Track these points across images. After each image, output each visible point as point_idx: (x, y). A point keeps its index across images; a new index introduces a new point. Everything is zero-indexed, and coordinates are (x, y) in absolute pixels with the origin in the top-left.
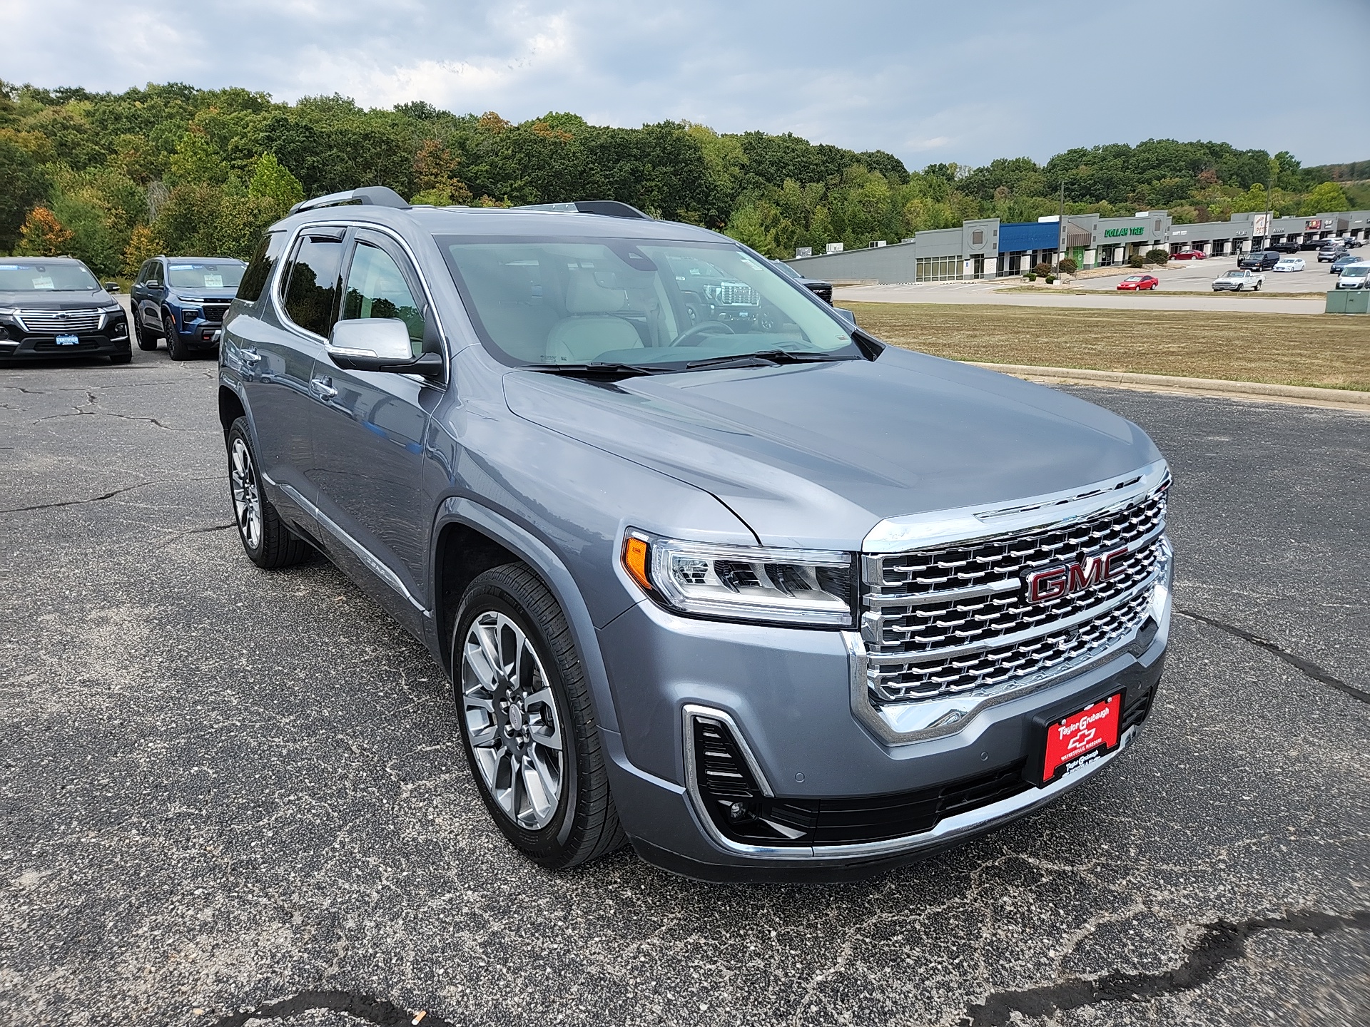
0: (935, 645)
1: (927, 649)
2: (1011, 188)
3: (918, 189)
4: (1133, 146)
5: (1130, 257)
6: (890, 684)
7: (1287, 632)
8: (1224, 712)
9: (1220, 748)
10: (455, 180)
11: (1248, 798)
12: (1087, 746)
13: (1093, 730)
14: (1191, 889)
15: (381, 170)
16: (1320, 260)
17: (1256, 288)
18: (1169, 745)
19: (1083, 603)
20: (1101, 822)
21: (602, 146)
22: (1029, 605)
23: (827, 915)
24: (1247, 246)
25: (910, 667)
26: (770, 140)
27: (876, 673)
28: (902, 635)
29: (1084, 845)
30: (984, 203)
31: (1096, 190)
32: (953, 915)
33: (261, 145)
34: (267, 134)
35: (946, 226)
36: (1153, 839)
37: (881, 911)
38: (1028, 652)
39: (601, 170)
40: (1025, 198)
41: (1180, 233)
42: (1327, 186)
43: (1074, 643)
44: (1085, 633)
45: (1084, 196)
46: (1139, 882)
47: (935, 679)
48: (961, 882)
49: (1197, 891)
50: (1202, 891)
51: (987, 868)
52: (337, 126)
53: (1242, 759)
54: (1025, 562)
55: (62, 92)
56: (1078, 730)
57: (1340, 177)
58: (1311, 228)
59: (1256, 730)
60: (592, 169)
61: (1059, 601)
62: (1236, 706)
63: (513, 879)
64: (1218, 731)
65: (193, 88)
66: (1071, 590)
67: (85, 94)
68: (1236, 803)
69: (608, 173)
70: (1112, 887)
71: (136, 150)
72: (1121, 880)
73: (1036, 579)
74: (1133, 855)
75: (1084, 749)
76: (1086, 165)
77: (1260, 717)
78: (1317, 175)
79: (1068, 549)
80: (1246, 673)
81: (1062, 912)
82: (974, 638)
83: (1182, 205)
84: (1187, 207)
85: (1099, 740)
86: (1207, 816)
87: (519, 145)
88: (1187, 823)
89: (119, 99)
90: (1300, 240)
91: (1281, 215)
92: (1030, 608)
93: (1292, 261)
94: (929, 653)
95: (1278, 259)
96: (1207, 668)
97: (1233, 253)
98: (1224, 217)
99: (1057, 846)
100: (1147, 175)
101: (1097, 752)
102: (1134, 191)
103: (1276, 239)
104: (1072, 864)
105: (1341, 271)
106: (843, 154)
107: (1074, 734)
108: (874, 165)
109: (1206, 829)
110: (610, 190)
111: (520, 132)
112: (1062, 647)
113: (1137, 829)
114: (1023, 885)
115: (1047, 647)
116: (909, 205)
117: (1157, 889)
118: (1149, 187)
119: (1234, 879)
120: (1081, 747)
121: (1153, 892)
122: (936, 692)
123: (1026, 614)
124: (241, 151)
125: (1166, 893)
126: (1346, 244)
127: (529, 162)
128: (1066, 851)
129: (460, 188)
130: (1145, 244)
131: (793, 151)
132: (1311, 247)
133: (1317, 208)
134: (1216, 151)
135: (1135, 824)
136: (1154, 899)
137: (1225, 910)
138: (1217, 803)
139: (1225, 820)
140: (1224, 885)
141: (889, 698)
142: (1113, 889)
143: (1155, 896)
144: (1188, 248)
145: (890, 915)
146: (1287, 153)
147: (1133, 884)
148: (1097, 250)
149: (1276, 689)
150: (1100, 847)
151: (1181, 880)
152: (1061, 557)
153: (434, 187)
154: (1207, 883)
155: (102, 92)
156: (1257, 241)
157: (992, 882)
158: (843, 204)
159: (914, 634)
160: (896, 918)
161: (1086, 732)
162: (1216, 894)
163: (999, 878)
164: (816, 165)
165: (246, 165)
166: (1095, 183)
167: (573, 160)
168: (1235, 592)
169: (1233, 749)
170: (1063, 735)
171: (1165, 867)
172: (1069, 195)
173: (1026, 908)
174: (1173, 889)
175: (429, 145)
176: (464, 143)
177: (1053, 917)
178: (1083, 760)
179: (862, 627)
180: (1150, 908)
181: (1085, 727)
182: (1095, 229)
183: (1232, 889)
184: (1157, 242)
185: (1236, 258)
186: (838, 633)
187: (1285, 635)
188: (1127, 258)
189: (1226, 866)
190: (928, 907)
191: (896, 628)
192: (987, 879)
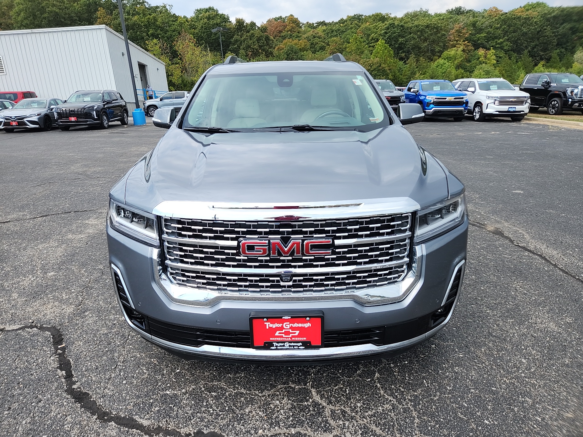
6: (175, 276)
10: (466, 42)
12: (293, 339)
15: (431, 41)
19: (292, 264)
21: (554, 17)
33: (382, 36)
34: (385, 31)
38: (252, 280)
39: (551, 29)
44: (301, 280)
52: (416, 23)
54: (242, 235)
55: (317, 23)
60: (546, 29)
65: (363, 15)
67: (325, 23)
69: (555, 30)
71: (336, 43)
73: (244, 243)
75: (290, 339)
82: (212, 265)
87: (504, 21)
89: (336, 23)
101: (301, 344)
110: (554, 39)
111: (507, 15)
112: (283, 284)
120: (288, 337)
123: (245, 260)
124: (374, 39)
127: (509, 29)
129: (468, 46)
152: (270, 236)
153: (455, 47)
155: (331, 22)
159: (181, 256)
165: (375, 46)
167: (535, 26)
175: (457, 26)
176: (475, 24)
178: (288, 344)
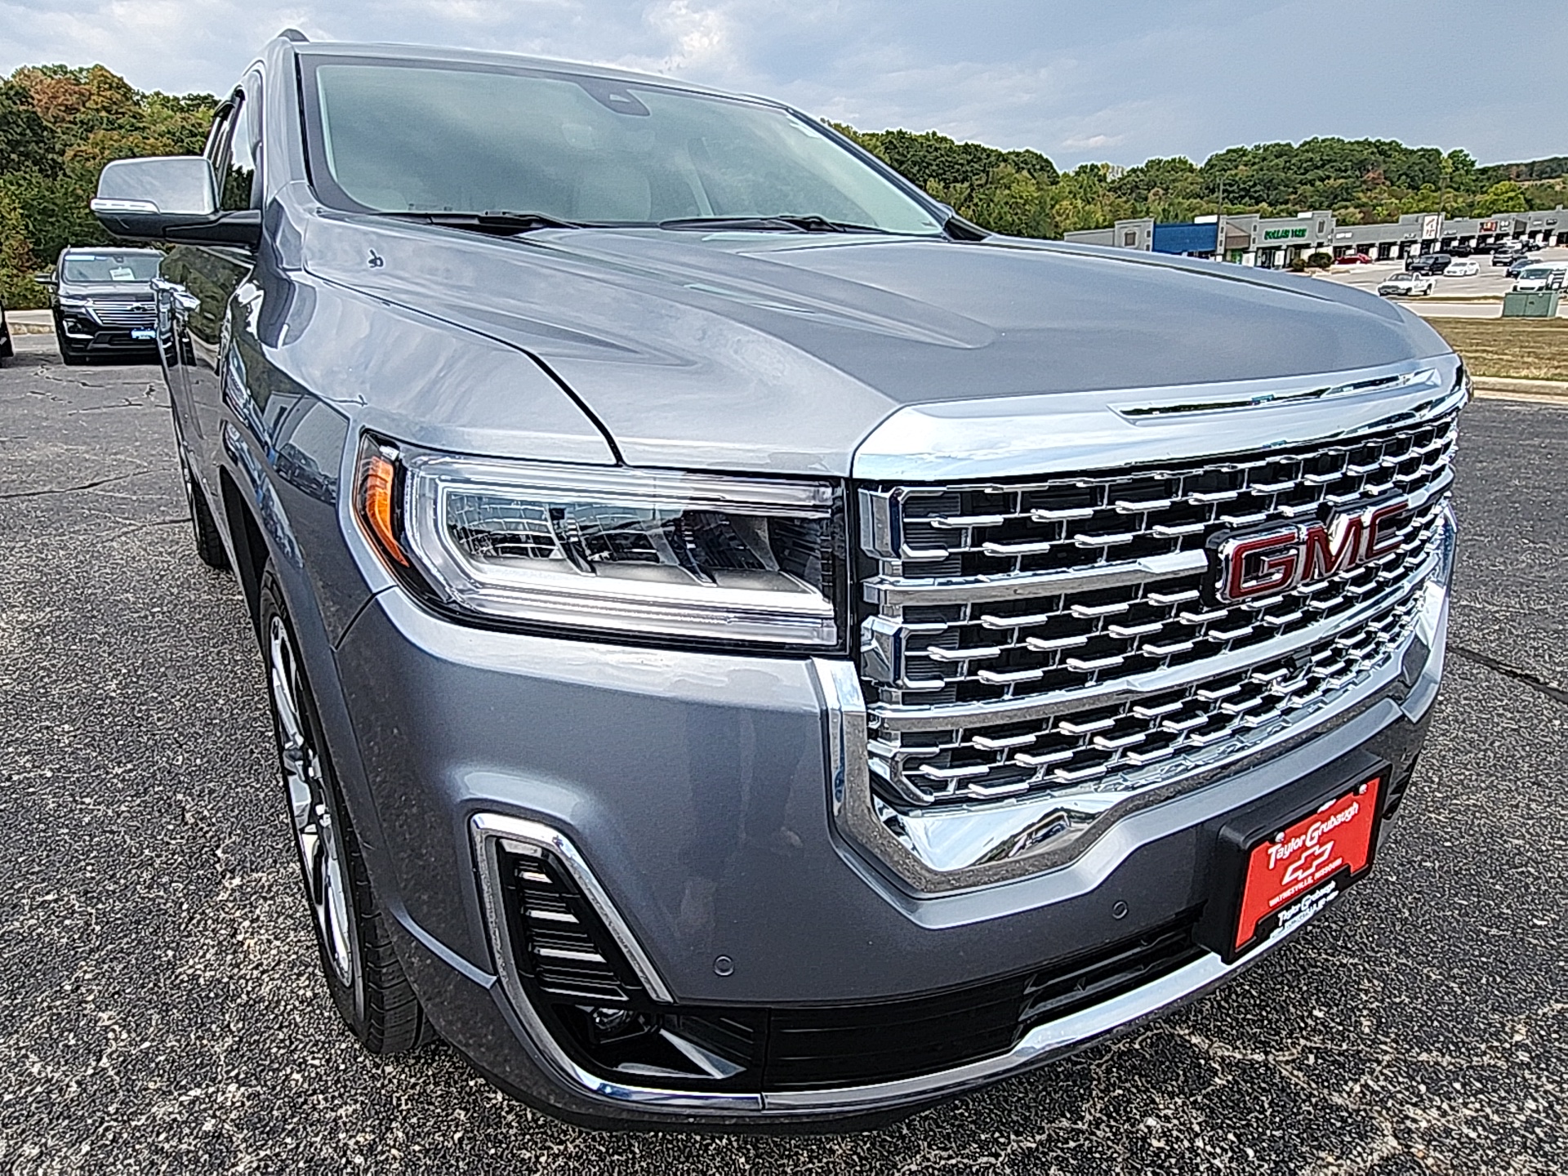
0: (1023, 689)
1: (1006, 697)
2: (1166, 189)
3: (1068, 190)
4: (1296, 146)
5: (1291, 260)
6: (925, 769)
7: (1547, 658)
8: (1478, 775)
9: (1482, 834)
11: (1543, 923)
12: (1318, 875)
13: (1329, 846)
14: (1478, 1106)
16: (1495, 264)
17: (1425, 293)
18: (1405, 829)
19: (1323, 605)
20: (1310, 965)
22: (1223, 607)
23: (832, 1151)
24: (1415, 250)
25: (969, 735)
26: (913, 139)
27: (894, 747)
28: (952, 667)
29: (1284, 1010)
30: (1137, 205)
31: (1256, 192)
32: (1056, 1158)
35: (1097, 227)
36: (1397, 1000)
37: (930, 1146)
38: (1216, 700)
40: (1180, 199)
41: (1344, 236)
42: (1504, 185)
43: (1301, 683)
44: (1321, 664)
45: (1243, 197)
46: (1383, 1087)
47: (1022, 759)
48: (1075, 1084)
49: (1488, 1110)
50: (1497, 1112)
51: (1121, 1054)
53: (1520, 854)
54: (1217, 518)
55: (192, 99)
56: (1304, 848)
57: (1518, 176)
58: (1486, 230)
59: (1533, 805)
61: (1279, 598)
62: (1495, 765)
63: (317, 1062)
64: (1474, 805)
66: (1303, 578)
68: (1525, 932)
70: (1337, 1099)
72: (1350, 1083)
73: (1239, 551)
74: (1367, 1030)
75: (1310, 881)
76: (1246, 165)
77: (1533, 783)
78: (1491, 175)
79: (1301, 494)
80: (1499, 715)
81: (1250, 1152)
82: (1105, 675)
83: (1346, 207)
84: (1351, 210)
85: (1338, 862)
86: (1481, 955)
88: (1451, 969)
90: (1473, 243)
91: (1452, 217)
92: (1224, 613)
93: (1464, 264)
94: (1009, 706)
95: (1449, 262)
96: (1443, 707)
97: (1400, 257)
98: (1391, 218)
99: (1239, 1013)
100: (1309, 176)
101: (1333, 885)
102: (1296, 193)
103: (1446, 242)
104: (1265, 1047)
105: (1519, 273)
106: (989, 153)
107: (1295, 855)
108: (1022, 165)
109: (1484, 981)
112: (1277, 690)
113: (1370, 981)
114: (1182, 1092)
115: (1251, 691)
116: (1057, 207)
117: (1415, 1105)
118: (1312, 189)
119: (1549, 1087)
120: (1306, 878)
121: (1411, 1111)
122: (1024, 786)
123: (1214, 625)
125: (1434, 1113)
126: (1523, 246)
128: (1254, 1022)
130: (1307, 246)
131: (936, 149)
132: (1486, 251)
133: (1491, 209)
134: (1383, 150)
135: (1365, 969)
136: (1413, 1126)
137: (1545, 1155)
138: (1494, 931)
139: (1512, 963)
140: (1535, 1100)
141: (919, 799)
142: (1340, 1101)
143: (1414, 1121)
144: (1352, 252)
145: (945, 1154)
146: (1461, 151)
147: (1374, 1092)
148: (1256, 252)
149: (1548, 740)
150: (1310, 1015)
151: (1457, 1086)
152: (1289, 511)
154: (1503, 1094)
156: (1427, 244)
157: (1128, 1085)
158: (988, 205)
159: (976, 665)
160: (953, 1161)
161: (1317, 850)
162: (1523, 1118)
163: (1141, 1076)
164: (962, 165)
166: (1255, 185)
168: (1465, 603)
169: (1502, 835)
170: (1276, 860)
171: (1424, 1056)
172: (1227, 197)
173: (1186, 1144)
174: (1445, 1106)
177: (1234, 1165)
178: (1308, 903)
179: (864, 649)
180: (1407, 1146)
181: (1315, 841)
182: (1255, 229)
183: (1551, 1106)
184: (1320, 245)
185: (1403, 262)
186: (802, 663)
187: (1545, 661)
188: (1288, 261)
189: (1532, 1058)
190: (1013, 1137)
191: (936, 653)
192: (1119, 1078)
